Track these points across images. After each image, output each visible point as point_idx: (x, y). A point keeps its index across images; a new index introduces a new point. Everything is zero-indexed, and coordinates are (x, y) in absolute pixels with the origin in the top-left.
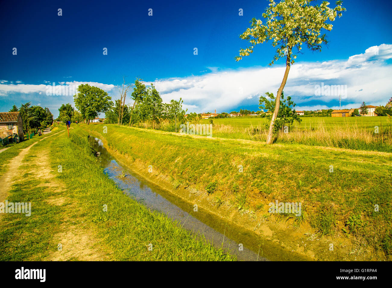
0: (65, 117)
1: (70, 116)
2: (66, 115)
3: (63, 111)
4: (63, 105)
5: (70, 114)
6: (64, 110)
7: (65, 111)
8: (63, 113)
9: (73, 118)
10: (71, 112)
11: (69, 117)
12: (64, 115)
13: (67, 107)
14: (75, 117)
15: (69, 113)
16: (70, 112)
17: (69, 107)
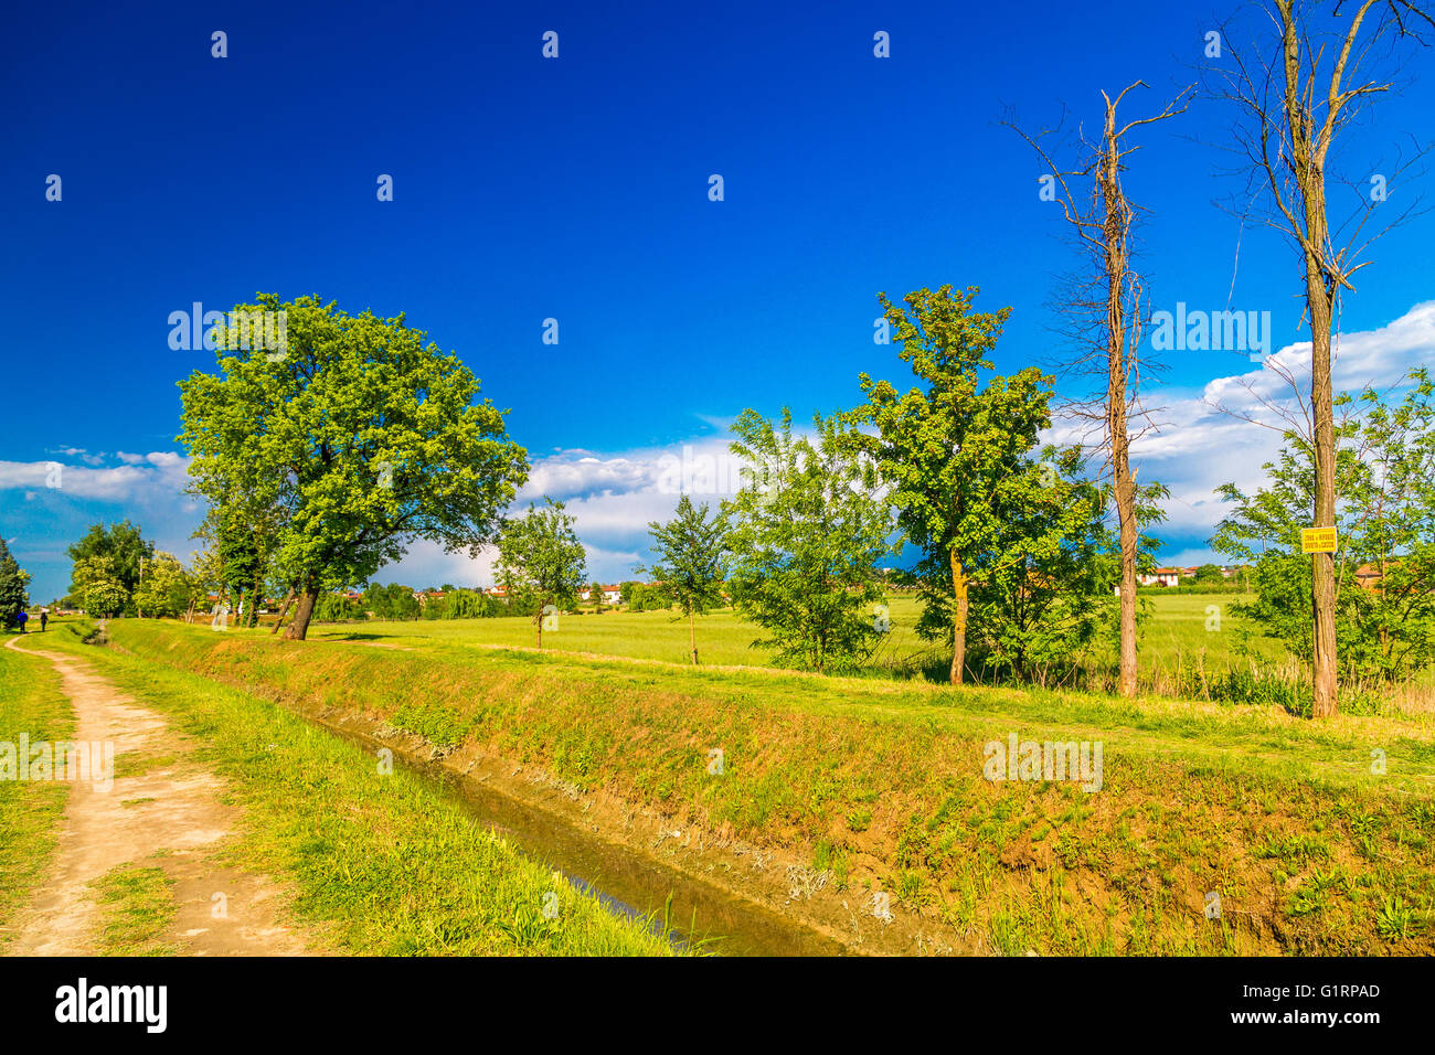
0: (103, 585)
1: (130, 581)
2: (109, 580)
3: (94, 558)
4: (99, 531)
5: (129, 571)
6: (99, 554)
7: (106, 560)
8: (90, 570)
9: (148, 590)
10: (136, 564)
11: (120, 587)
12: (96, 579)
13: (118, 541)
14: (156, 586)
15: (123, 571)
16: (129, 561)
17: (130, 541)
